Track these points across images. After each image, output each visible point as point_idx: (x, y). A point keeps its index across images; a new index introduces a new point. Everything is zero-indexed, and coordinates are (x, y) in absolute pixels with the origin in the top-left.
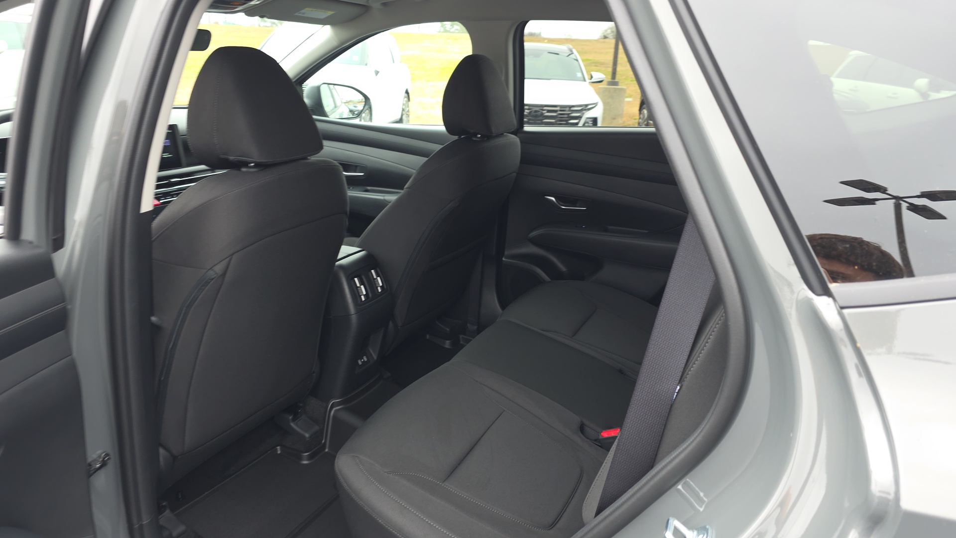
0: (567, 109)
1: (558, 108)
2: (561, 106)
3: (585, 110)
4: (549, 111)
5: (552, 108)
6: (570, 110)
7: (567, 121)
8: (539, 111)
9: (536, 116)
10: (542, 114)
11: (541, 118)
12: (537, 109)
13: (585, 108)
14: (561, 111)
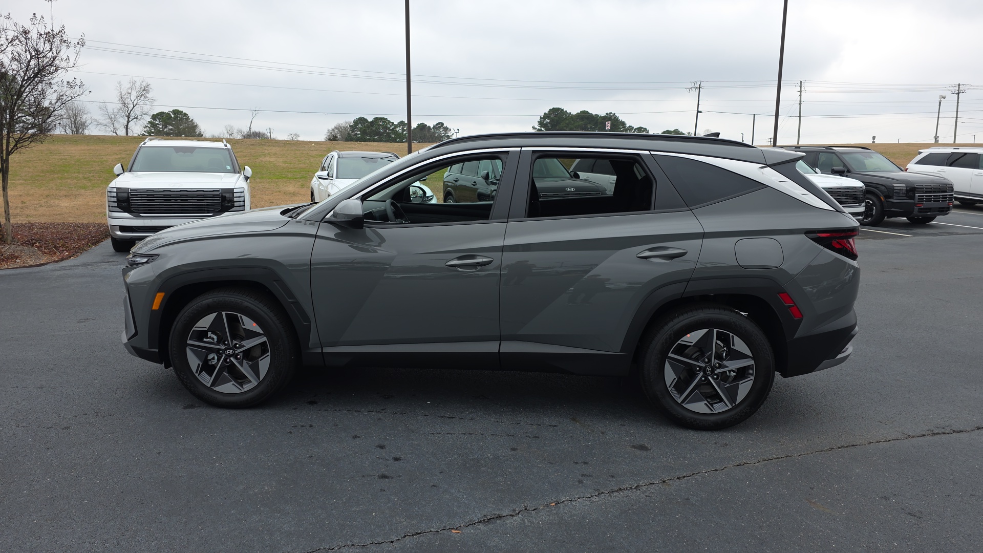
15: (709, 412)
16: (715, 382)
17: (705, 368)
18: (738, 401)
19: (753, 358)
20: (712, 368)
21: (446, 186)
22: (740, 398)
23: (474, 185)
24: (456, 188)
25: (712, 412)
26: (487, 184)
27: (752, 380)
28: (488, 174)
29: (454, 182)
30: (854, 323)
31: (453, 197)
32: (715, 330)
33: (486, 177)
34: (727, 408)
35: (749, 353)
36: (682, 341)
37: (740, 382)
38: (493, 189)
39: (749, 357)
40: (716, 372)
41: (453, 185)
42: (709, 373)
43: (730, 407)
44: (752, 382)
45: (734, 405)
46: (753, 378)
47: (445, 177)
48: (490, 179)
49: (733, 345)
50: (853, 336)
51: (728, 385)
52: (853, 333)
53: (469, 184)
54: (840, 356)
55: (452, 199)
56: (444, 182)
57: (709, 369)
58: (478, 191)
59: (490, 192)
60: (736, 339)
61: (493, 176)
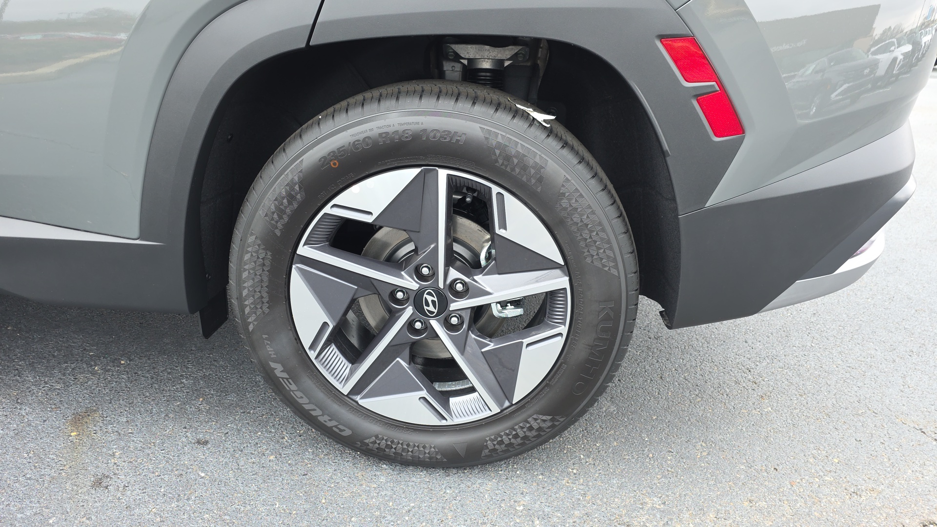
15: (431, 420)
16: (451, 337)
17: (419, 294)
18: (518, 396)
19: (568, 269)
20: (439, 293)
22: (524, 386)
25: (444, 423)
27: (560, 334)
30: (906, 164)
32: (443, 174)
34: (488, 414)
35: (553, 253)
36: (335, 206)
37: (526, 341)
39: (549, 265)
40: (453, 306)
42: (431, 308)
43: (496, 409)
44: (560, 342)
45: (507, 404)
46: (564, 329)
49: (503, 226)
50: (899, 205)
51: (491, 346)
52: (899, 195)
54: (850, 265)
57: (430, 298)
60: (512, 204)
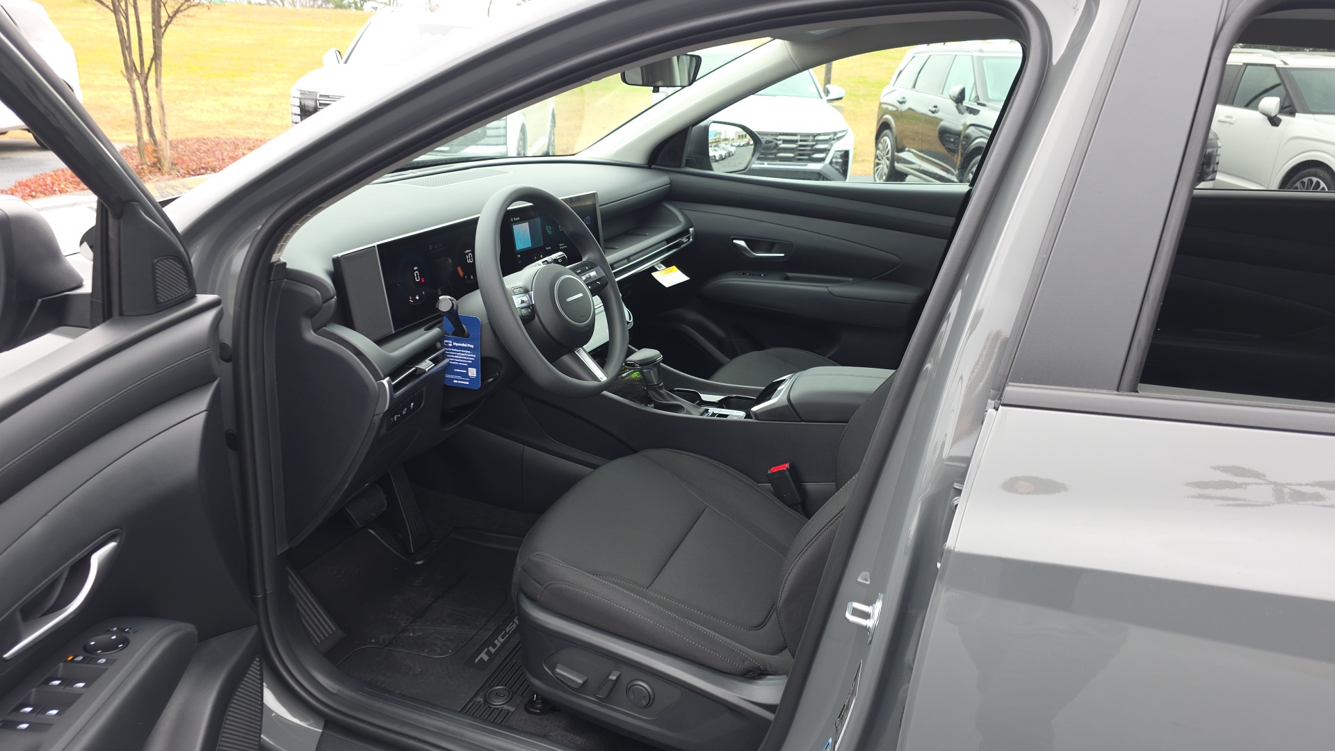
0: (811, 138)
1: (798, 138)
2: (802, 135)
3: (834, 140)
4: (785, 141)
5: (790, 138)
6: (814, 141)
7: (809, 155)
8: (771, 142)
9: (769, 148)
10: (777, 145)
11: (775, 151)
12: (769, 138)
13: (835, 137)
14: (801, 141)
21: (882, 112)
23: (933, 112)
24: (898, 115)
26: (960, 112)
28: (962, 93)
29: (898, 105)
31: (892, 132)
33: (960, 99)
38: (968, 123)
41: (894, 109)
47: (883, 94)
48: (966, 103)
53: (923, 109)
55: (890, 135)
56: (881, 104)
58: (943, 123)
59: (961, 128)
61: (974, 96)
